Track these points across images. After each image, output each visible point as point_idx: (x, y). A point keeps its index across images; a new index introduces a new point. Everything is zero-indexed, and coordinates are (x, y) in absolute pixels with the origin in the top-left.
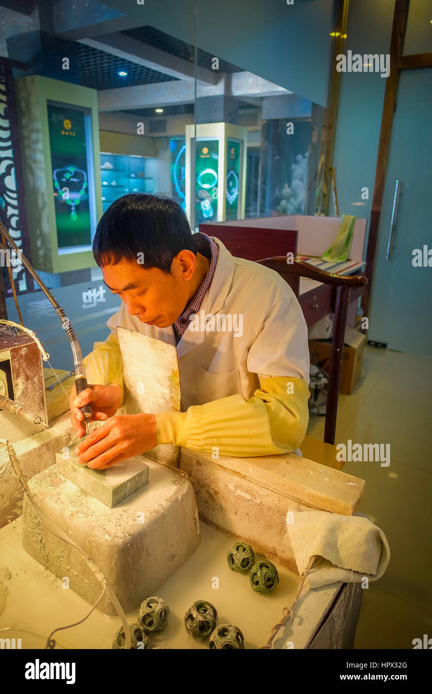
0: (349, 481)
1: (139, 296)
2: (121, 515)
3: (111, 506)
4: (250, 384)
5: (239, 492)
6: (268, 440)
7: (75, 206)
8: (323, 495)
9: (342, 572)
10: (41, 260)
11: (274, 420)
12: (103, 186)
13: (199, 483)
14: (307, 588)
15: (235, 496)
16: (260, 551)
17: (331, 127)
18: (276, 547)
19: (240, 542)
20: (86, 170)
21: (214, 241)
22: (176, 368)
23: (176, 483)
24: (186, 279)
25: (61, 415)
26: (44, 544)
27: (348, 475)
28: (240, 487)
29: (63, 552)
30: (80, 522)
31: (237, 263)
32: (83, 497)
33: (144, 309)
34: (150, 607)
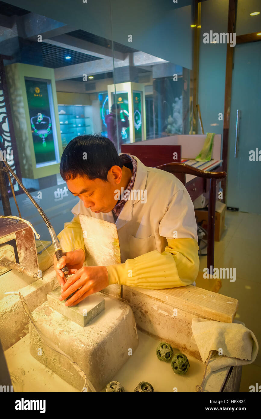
0: (228, 301)
1: (90, 196)
2: (90, 331)
3: (83, 326)
4: (161, 243)
5: (160, 311)
6: (177, 278)
7: (45, 138)
8: (214, 311)
9: (230, 360)
10: (26, 172)
11: (179, 265)
12: (61, 124)
13: (135, 306)
14: (209, 371)
15: (158, 313)
16: (176, 347)
17: (195, 79)
18: (186, 344)
19: (163, 342)
20: (50, 116)
21: (133, 158)
22: (117, 237)
23: (122, 308)
24: (117, 183)
25: (47, 269)
26: (44, 352)
27: (227, 297)
28: (161, 308)
29: (56, 356)
30: (65, 337)
31: (148, 171)
32: (66, 321)
33: (93, 204)
34: (112, 388)
